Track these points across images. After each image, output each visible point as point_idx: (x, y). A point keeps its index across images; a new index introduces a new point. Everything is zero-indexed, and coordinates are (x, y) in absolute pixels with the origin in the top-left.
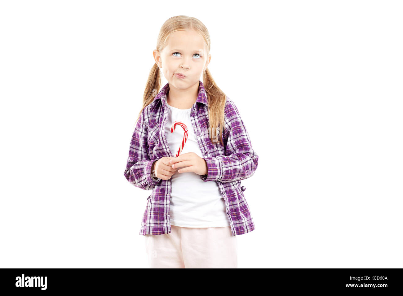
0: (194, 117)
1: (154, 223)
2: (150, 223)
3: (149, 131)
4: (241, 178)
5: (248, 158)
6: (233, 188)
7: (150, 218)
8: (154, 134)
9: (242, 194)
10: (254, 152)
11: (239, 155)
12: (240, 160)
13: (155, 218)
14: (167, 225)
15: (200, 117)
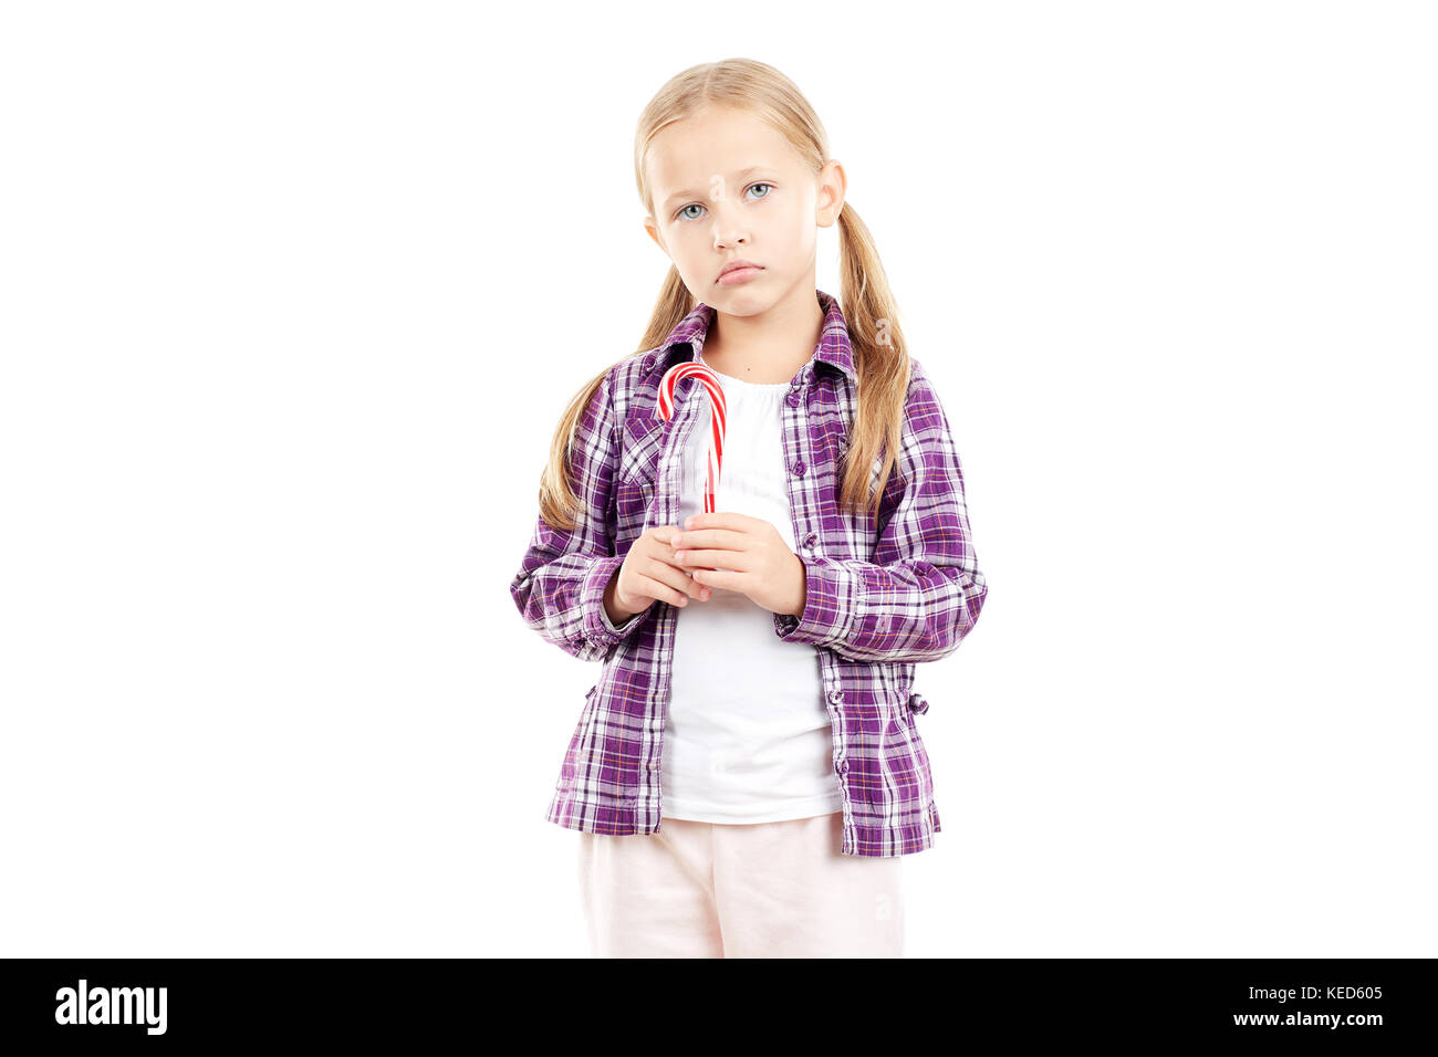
0: (794, 408)
1: (602, 794)
2: (586, 792)
3: (627, 449)
4: (913, 653)
5: (952, 588)
6: (877, 685)
7: (588, 775)
8: (643, 461)
9: (903, 719)
10: (978, 570)
11: (920, 570)
12: (924, 587)
13: (608, 776)
14: (648, 803)
15: (818, 414)
